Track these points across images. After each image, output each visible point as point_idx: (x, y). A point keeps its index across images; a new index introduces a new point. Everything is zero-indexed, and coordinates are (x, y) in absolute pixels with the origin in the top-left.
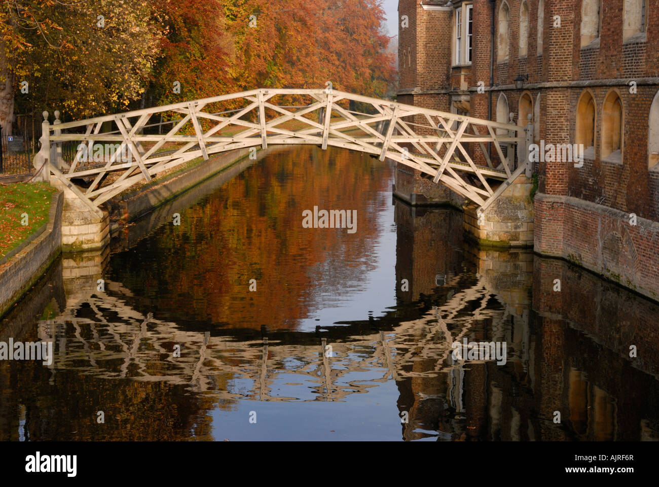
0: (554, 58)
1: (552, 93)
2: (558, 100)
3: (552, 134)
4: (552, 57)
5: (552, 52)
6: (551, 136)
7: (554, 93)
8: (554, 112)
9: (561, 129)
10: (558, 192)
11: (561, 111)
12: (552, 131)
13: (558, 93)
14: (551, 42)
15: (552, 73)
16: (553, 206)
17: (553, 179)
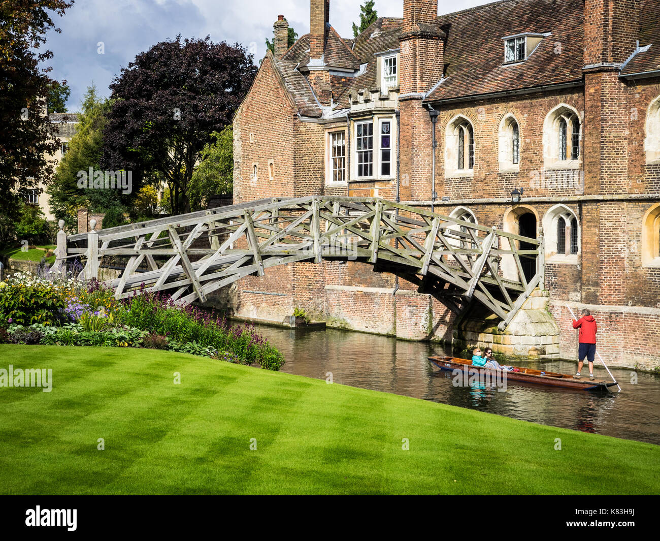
0: (606, 172)
1: (606, 206)
2: (612, 212)
3: (606, 245)
4: (604, 171)
5: (604, 166)
6: (606, 247)
7: (608, 205)
8: (609, 224)
9: (617, 241)
10: (614, 302)
11: (617, 223)
12: (607, 242)
13: (612, 205)
14: (603, 157)
15: (604, 186)
16: (610, 317)
17: (608, 290)
